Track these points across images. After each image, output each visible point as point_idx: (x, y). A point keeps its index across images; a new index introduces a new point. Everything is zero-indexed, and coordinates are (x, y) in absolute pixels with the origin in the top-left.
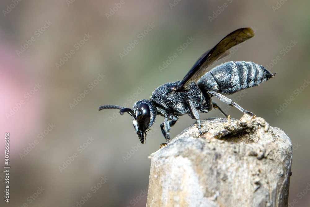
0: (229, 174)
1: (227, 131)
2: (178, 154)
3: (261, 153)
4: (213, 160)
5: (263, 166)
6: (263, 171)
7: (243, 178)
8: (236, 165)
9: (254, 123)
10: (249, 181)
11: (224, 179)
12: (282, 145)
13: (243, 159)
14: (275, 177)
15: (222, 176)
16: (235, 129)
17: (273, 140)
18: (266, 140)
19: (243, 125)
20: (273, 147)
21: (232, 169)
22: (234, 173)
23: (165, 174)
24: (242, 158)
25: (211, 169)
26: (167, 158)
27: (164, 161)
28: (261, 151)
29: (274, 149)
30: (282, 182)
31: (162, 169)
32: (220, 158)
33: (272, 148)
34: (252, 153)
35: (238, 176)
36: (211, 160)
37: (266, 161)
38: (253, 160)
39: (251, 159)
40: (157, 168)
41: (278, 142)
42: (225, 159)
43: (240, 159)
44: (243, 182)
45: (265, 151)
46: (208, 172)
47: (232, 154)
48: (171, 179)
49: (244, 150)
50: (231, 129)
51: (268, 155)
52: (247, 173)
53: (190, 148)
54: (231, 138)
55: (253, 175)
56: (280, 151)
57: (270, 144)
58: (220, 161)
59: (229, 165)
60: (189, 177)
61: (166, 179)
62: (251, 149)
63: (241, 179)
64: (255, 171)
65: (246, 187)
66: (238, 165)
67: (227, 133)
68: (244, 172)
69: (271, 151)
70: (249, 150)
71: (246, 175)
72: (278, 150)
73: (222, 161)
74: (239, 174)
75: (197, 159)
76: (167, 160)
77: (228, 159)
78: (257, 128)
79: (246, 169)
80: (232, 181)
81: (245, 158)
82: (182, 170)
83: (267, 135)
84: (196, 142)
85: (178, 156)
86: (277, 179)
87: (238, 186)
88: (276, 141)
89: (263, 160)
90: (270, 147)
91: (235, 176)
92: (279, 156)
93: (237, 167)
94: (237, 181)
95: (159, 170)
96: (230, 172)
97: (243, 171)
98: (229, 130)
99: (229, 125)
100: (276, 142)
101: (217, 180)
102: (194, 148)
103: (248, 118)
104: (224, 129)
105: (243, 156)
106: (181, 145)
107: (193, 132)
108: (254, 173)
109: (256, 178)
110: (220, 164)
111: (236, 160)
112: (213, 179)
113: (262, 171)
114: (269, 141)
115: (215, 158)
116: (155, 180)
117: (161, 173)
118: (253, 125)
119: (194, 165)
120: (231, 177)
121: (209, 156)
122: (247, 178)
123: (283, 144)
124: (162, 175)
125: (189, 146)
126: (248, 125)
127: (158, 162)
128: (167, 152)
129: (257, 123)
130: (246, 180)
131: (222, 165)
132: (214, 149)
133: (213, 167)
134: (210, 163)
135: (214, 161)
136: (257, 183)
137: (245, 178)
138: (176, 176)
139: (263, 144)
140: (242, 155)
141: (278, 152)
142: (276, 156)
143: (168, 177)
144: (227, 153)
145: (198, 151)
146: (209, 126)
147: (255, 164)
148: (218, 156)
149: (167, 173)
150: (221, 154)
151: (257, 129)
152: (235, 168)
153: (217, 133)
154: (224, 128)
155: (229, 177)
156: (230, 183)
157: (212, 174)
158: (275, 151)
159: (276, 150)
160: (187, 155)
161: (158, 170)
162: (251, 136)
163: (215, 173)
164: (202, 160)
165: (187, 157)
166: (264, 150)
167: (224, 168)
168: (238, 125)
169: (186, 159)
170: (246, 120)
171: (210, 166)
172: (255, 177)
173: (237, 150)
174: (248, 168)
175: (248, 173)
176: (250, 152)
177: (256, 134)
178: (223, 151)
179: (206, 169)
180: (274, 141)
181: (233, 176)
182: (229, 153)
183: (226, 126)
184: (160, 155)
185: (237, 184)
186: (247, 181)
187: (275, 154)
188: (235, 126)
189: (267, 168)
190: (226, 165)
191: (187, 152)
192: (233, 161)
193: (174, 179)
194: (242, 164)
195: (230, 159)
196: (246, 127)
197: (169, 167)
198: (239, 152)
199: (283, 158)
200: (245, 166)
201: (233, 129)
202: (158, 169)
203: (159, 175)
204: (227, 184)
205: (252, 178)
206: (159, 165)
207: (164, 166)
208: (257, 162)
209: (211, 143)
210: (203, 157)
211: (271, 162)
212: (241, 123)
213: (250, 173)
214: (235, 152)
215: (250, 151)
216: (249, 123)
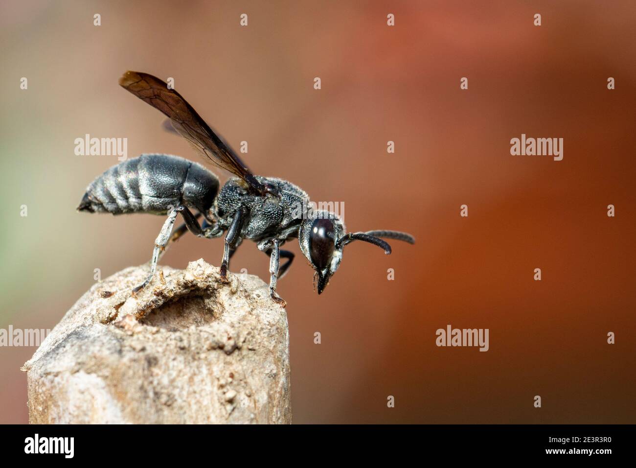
0: (176, 392)
1: (160, 300)
2: (76, 368)
3: (232, 342)
4: (144, 370)
5: (237, 365)
6: (239, 374)
7: (203, 393)
8: (188, 371)
9: (210, 279)
10: (216, 398)
11: (169, 403)
12: (268, 316)
13: (199, 359)
14: (263, 380)
15: (164, 398)
16: (175, 293)
17: (249, 309)
18: (236, 310)
19: (190, 285)
20: (250, 324)
21: (182, 381)
22: (186, 387)
23: (57, 406)
24: (197, 357)
25: (142, 388)
26: (56, 375)
27: (52, 382)
28: (229, 339)
29: (254, 328)
30: (277, 387)
31: (51, 396)
32: (156, 364)
33: (250, 327)
34: (214, 345)
35: (195, 392)
36: (141, 372)
37: (241, 354)
38: (218, 358)
39: (213, 355)
40: (40, 394)
41: (258, 312)
42: (166, 364)
43: (194, 359)
44: (206, 402)
45: (238, 336)
46: (138, 395)
47: (177, 352)
48: (70, 414)
49: (198, 340)
50: (168, 295)
51: (244, 342)
52: (209, 384)
53: (98, 355)
54: (169, 307)
55: (222, 386)
56: (265, 331)
57: (244, 318)
58: (155, 370)
59: (174, 374)
60: (104, 409)
61: (61, 414)
62: (211, 337)
63: (201, 396)
64: (223, 377)
65: (211, 411)
66: (192, 372)
67: (161, 303)
68: (204, 383)
69: (249, 334)
70: (207, 339)
71: (208, 388)
72: (262, 329)
73: (160, 368)
74: (195, 388)
75: (113, 374)
76: (57, 379)
77: (171, 364)
78: (216, 287)
79: (207, 375)
80: (184, 404)
81: (203, 356)
82: (88, 397)
83: (237, 298)
84: (108, 338)
85: (78, 371)
86: (267, 384)
87: (197, 411)
88: (255, 309)
89: (236, 352)
90: (245, 325)
91: (189, 394)
92: (265, 339)
93: (189, 375)
94: (193, 401)
95: (45, 398)
96: (178, 387)
97: (202, 381)
98: (164, 297)
99: (164, 288)
100: (254, 312)
101: (156, 406)
102: (106, 353)
103: (196, 271)
104: (155, 297)
105: (198, 353)
106: (80, 347)
107: (97, 310)
108: (222, 382)
109: (228, 390)
110: (157, 375)
111: (187, 363)
112: (148, 405)
113: (236, 375)
114: (242, 313)
115: (146, 365)
116: (40, 416)
117: (50, 403)
118: (208, 284)
119: (108, 385)
120: (180, 395)
121: (135, 365)
122: (211, 393)
123: (268, 314)
124: (52, 406)
125: (95, 349)
126: (199, 285)
127: (40, 383)
128: (56, 363)
129: (216, 278)
130: (209, 397)
131: (162, 377)
132: (143, 349)
133: (146, 383)
134: (139, 378)
135: (146, 372)
136: (231, 401)
137: (207, 395)
138: (78, 408)
139: (232, 320)
140: (196, 351)
141: (262, 333)
142: (259, 341)
143: (64, 410)
144: (167, 353)
145: (113, 358)
146: (126, 290)
147: (222, 365)
148: (152, 361)
149: (60, 403)
150: (157, 355)
151: (216, 290)
152: (186, 377)
153: (143, 305)
154: (155, 294)
155: (177, 397)
156: (181, 408)
157: (146, 397)
158: (256, 332)
159: (257, 329)
160: (94, 368)
161: (42, 397)
162: (207, 301)
163: (151, 394)
164: (124, 375)
165: (95, 372)
166: (235, 336)
167: (165, 381)
168: (180, 287)
169: (94, 375)
170: (194, 276)
171: (140, 382)
172: (225, 390)
173: (185, 343)
174: (211, 373)
175: (212, 383)
176: (210, 344)
177: (216, 297)
178: (160, 350)
179: (133, 390)
180: (252, 310)
181: (185, 393)
182: (170, 351)
183: (158, 291)
184: (43, 369)
185: (194, 407)
186: (212, 399)
187: (258, 337)
188: (174, 288)
189: (245, 367)
190: (170, 375)
191: (92, 363)
192: (182, 366)
193: (76, 413)
194: (198, 367)
195: (175, 363)
196: (196, 287)
197: (63, 392)
198: (190, 346)
199: (273, 343)
200: (204, 370)
201: (172, 295)
202: (42, 395)
203: (47, 407)
204: (175, 410)
205: (221, 391)
206: (44, 389)
207: (54, 391)
208: (225, 359)
209: (135, 337)
210: (124, 369)
211: (251, 353)
212: (185, 283)
213: (216, 383)
214: (183, 349)
215: (211, 341)
216: (199, 280)
